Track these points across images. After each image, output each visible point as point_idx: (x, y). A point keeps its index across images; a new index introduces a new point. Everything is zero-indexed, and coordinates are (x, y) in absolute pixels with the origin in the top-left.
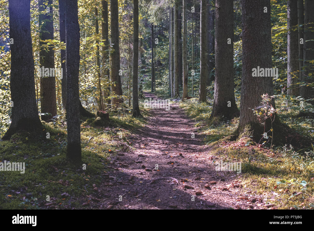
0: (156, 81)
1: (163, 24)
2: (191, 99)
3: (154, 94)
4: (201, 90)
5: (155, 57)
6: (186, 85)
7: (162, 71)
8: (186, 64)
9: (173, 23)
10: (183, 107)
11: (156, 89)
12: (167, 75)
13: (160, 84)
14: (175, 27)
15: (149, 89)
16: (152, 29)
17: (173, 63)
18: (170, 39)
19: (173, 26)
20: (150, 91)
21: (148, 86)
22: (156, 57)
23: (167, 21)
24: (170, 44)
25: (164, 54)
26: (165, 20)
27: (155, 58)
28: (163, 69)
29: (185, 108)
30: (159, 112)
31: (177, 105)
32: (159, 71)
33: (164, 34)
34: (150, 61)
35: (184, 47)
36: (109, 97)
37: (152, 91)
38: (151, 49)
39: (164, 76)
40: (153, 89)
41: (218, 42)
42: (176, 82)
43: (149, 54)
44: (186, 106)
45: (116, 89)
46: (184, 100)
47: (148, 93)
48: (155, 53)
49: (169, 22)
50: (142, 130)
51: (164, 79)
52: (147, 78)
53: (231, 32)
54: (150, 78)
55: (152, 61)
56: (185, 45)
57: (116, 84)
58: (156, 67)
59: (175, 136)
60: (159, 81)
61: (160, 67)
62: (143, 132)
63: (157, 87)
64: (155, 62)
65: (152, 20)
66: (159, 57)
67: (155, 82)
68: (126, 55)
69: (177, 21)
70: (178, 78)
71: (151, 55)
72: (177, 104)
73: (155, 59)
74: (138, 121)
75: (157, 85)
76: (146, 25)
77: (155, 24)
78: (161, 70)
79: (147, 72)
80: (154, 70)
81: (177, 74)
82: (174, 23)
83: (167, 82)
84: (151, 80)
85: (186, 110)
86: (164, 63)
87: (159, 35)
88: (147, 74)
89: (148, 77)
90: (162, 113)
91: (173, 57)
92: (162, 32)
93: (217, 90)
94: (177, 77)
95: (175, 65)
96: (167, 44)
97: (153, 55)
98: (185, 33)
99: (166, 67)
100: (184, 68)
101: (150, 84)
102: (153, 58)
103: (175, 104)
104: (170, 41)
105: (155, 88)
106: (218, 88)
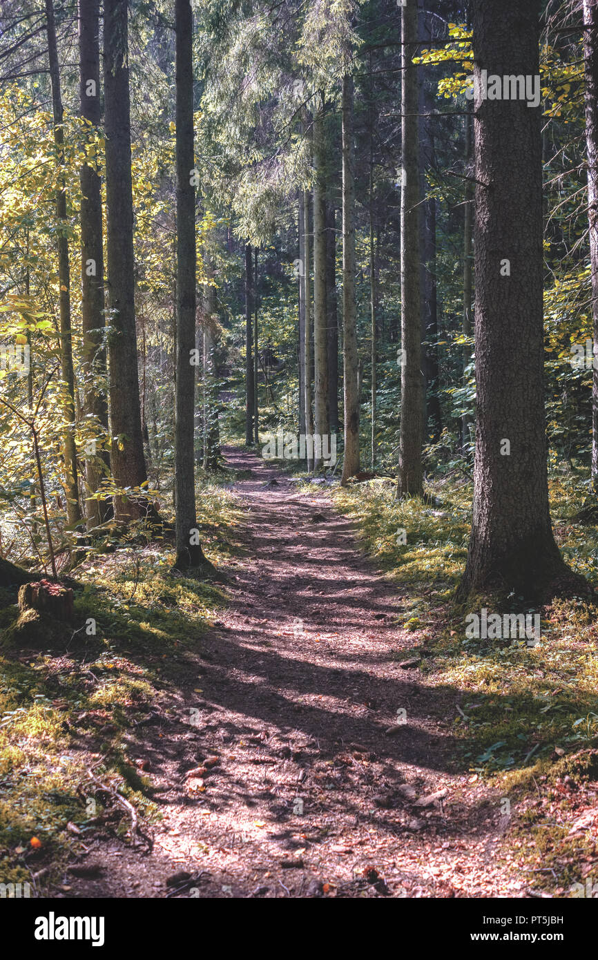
0: (261, 410)
1: (278, 242)
2: (371, 481)
3: (254, 452)
4: (403, 457)
5: (257, 338)
6: (354, 434)
7: (279, 382)
8: (355, 370)
9: (311, 239)
10: (347, 511)
11: (260, 434)
12: (293, 393)
13: (272, 421)
14: (318, 252)
15: (240, 437)
16: (248, 258)
17: (312, 362)
18: (303, 287)
19: (311, 247)
20: (242, 441)
21: (236, 427)
22: (259, 342)
23: (292, 234)
24: (303, 301)
25: (284, 332)
26: (286, 232)
27: (257, 342)
28: (282, 376)
29: (353, 515)
30: (270, 531)
31: (328, 501)
32: (269, 381)
33: (284, 272)
34: (243, 351)
35: (346, 316)
36: (96, 495)
37: (249, 444)
38: (245, 316)
39: (283, 397)
40: (250, 438)
41: (486, 313)
42: (321, 422)
43: (239, 332)
44: (355, 508)
45: (125, 459)
46: (350, 481)
47: (235, 450)
48: (256, 328)
49: (298, 235)
50: (203, 657)
51: (283, 407)
52: (234, 403)
53: (534, 275)
54: (242, 404)
55: (249, 352)
56: (349, 308)
57: (124, 441)
58: (259, 368)
59: (334, 694)
60: (268, 410)
61: (272, 369)
62: (203, 671)
63: (264, 430)
64: (257, 355)
65: (246, 230)
66: (269, 341)
67: (257, 415)
68: (164, 339)
69: (323, 234)
70: (328, 409)
71: (243, 332)
72: (325, 495)
73: (256, 345)
74: (192, 595)
75: (263, 422)
76: (231, 245)
77: (256, 242)
78: (275, 379)
79: (232, 384)
80: (253, 378)
81: (325, 399)
82: (315, 241)
83: (291, 416)
84: (245, 408)
85: (359, 526)
86: (282, 358)
87: (270, 274)
88: (232, 391)
89: (235, 400)
90: (279, 536)
91: (311, 344)
92: (279, 267)
93: (483, 493)
94: (325, 407)
95: (318, 368)
96: (293, 302)
97: (251, 335)
98: (349, 272)
99: (290, 370)
100: (348, 383)
101: (242, 422)
102: (250, 343)
103: (320, 496)
104: (303, 294)
105: (257, 435)
106: (488, 484)
